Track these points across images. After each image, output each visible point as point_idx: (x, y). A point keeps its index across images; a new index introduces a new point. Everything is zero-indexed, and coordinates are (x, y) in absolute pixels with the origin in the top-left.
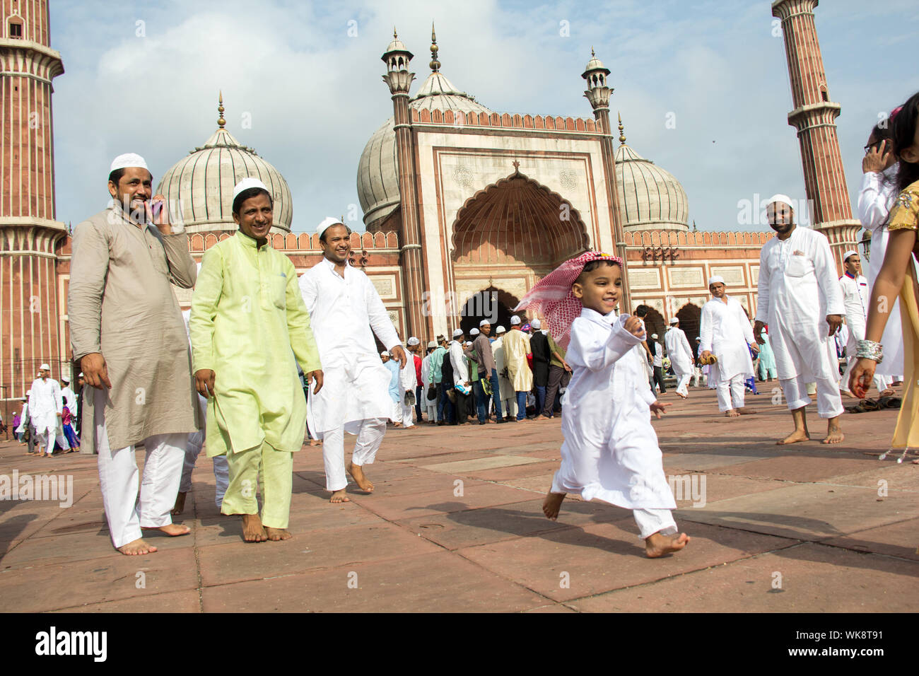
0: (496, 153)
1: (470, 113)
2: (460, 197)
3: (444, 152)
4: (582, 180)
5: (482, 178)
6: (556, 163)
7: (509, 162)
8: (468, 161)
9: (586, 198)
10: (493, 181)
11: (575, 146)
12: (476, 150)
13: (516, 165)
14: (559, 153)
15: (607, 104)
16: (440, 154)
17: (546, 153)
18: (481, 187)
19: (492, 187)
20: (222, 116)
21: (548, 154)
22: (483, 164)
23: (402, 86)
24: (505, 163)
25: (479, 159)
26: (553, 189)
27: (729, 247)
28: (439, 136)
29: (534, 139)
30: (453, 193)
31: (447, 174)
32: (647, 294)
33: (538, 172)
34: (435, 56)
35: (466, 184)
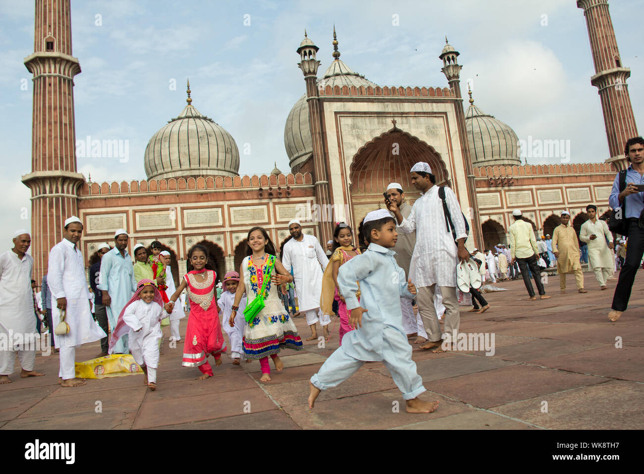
0: (380, 115)
1: (360, 87)
2: (355, 147)
3: (343, 115)
4: (442, 131)
5: (370, 133)
6: (422, 120)
7: (389, 120)
8: (360, 121)
9: (445, 143)
10: (378, 134)
11: (436, 107)
12: (365, 113)
13: (394, 122)
14: (424, 113)
15: (458, 77)
16: (339, 116)
17: (415, 113)
18: (370, 139)
19: (377, 139)
20: (189, 97)
21: (417, 114)
22: (370, 122)
23: (312, 70)
24: (386, 121)
25: (367, 120)
26: (421, 139)
27: (550, 176)
28: (339, 104)
29: (406, 104)
30: (350, 144)
31: (345, 130)
32: (491, 211)
33: (410, 127)
34: (336, 48)
35: (358, 137)
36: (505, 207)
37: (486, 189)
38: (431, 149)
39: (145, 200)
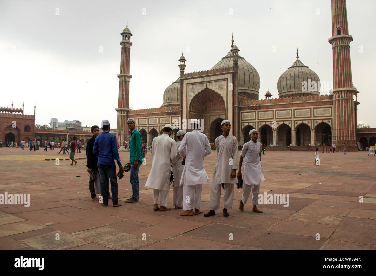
0: (201, 83)
1: (196, 72)
2: (192, 96)
4: (225, 87)
5: (198, 90)
6: (217, 83)
7: (205, 85)
8: (195, 86)
9: (226, 92)
10: (200, 91)
11: (223, 77)
12: (196, 83)
13: (206, 85)
14: (218, 80)
15: (237, 61)
16: (188, 85)
17: (215, 80)
18: (197, 93)
19: (199, 93)
21: (215, 81)
22: (198, 86)
23: (183, 68)
25: (197, 85)
26: (216, 91)
27: (285, 103)
28: (188, 80)
29: (212, 77)
30: (190, 95)
31: (190, 90)
32: (249, 121)
33: (212, 87)
34: (232, 43)
35: (193, 92)
36: (257, 119)
37: (248, 111)
38: (219, 95)
39: (141, 116)
